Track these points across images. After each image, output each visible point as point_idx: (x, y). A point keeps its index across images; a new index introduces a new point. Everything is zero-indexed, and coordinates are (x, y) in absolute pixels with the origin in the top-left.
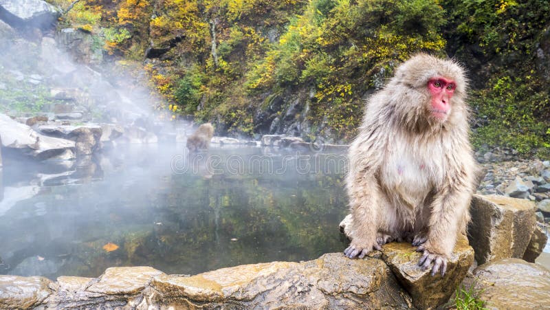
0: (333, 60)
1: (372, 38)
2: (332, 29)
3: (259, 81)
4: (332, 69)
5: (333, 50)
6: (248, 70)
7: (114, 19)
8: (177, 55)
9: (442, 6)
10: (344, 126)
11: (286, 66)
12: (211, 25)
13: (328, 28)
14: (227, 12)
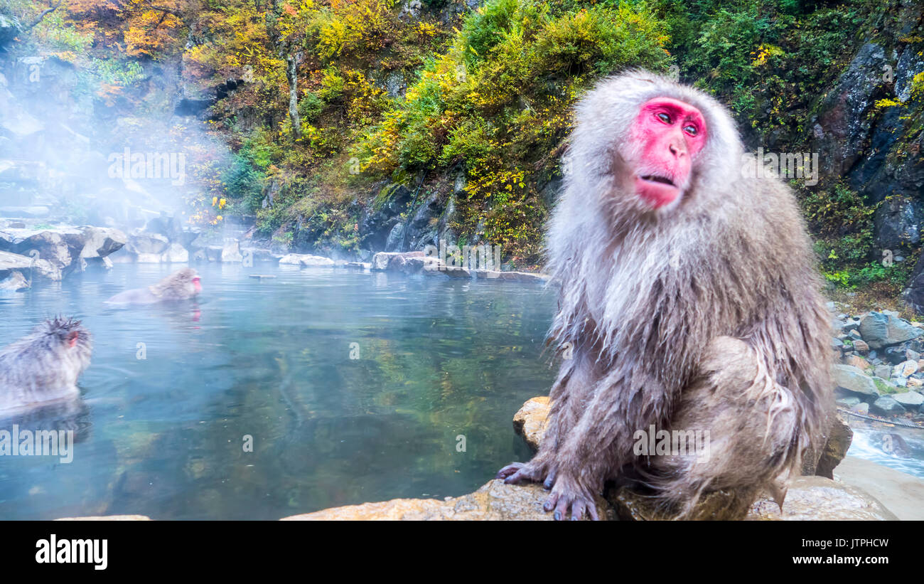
0: (495, 130)
1: (559, 96)
2: (493, 80)
3: (370, 160)
4: (491, 146)
5: (494, 114)
6: (352, 141)
7: (119, 45)
8: (228, 111)
9: (669, 50)
10: (512, 239)
11: (416, 136)
12: (290, 63)
13: (486, 77)
14: (318, 42)
